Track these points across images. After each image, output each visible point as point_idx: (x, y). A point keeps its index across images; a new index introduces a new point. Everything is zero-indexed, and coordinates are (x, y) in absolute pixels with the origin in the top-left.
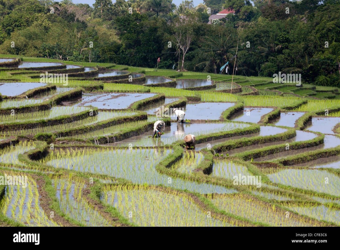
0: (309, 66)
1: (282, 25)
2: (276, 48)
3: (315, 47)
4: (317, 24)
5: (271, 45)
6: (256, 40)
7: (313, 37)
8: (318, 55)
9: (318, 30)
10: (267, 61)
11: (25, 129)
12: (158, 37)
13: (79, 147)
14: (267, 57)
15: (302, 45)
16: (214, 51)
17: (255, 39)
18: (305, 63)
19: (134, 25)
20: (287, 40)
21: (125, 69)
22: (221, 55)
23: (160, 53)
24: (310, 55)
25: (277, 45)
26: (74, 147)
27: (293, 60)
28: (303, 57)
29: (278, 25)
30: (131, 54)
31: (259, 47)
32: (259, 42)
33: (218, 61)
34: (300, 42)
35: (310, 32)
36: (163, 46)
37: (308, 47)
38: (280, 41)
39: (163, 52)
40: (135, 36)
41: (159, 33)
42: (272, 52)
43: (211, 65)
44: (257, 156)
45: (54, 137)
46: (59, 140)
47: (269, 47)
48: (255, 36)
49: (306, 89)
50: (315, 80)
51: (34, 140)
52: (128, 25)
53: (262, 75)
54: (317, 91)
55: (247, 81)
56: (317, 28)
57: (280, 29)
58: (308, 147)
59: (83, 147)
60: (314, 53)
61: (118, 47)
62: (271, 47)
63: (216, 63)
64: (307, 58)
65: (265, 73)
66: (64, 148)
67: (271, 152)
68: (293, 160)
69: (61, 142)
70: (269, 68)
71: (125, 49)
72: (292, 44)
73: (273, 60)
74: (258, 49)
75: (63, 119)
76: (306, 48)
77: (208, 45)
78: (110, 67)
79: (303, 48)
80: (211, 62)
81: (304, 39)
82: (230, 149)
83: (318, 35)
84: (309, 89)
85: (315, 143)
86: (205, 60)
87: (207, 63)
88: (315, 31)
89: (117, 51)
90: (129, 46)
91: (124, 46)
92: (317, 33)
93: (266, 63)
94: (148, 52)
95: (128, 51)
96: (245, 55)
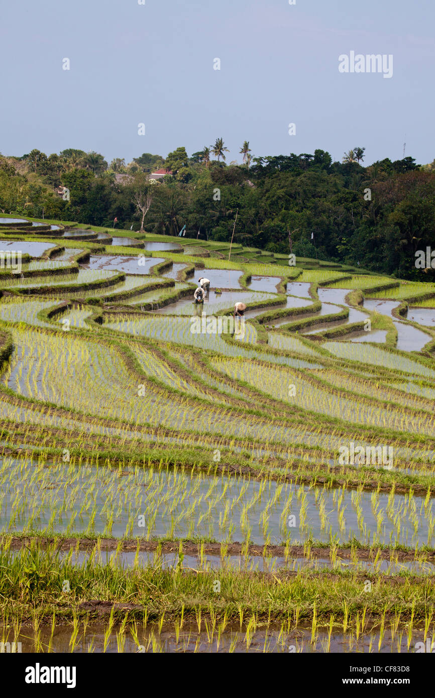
0: (260, 232)
1: (233, 190)
2: (227, 213)
3: (265, 214)
4: (267, 191)
5: (222, 209)
6: (208, 204)
7: (263, 204)
8: (268, 222)
9: (269, 197)
10: (218, 225)
11: (70, 292)
12: (105, 196)
13: (129, 313)
14: (218, 221)
15: (253, 211)
16: (163, 213)
17: (206, 202)
18: (255, 229)
19: (81, 182)
20: (238, 206)
21: (88, 228)
22: (169, 217)
23: (107, 212)
24: (261, 222)
25: (229, 210)
26: (124, 313)
27: (244, 226)
28: (253, 223)
29: (229, 190)
30: (77, 212)
31: (211, 211)
32: (210, 206)
33: (167, 223)
34: (250, 209)
35: (261, 199)
36: (110, 205)
37: (259, 213)
38: (231, 206)
39: (110, 211)
40: (81, 193)
41: (106, 192)
42: (222, 217)
43: (160, 227)
44: (298, 328)
45: (101, 301)
46: (107, 305)
47: (221, 212)
48: (206, 200)
49: (265, 256)
50: (265, 247)
51: (85, 304)
52: (75, 181)
53: (213, 239)
54: (277, 259)
55: (209, 246)
56: (267, 195)
57: (231, 194)
58: (338, 320)
59: (132, 313)
60: (264, 220)
61: (64, 203)
62: (222, 212)
63: (165, 225)
64: (257, 224)
65: (215, 237)
66: (114, 313)
67: (309, 325)
68: (333, 334)
69: (108, 307)
70: (220, 232)
71: (70, 206)
72: (243, 210)
73: (223, 224)
74: (209, 213)
75: (101, 283)
76: (257, 214)
77: (158, 206)
78: (74, 226)
79: (254, 214)
80: (160, 224)
81: (255, 206)
82: (269, 321)
83: (269, 202)
84: (268, 256)
85: (344, 316)
86: (153, 221)
87: (156, 224)
88: (265, 198)
89: (62, 208)
90: (74, 203)
91: (69, 203)
92: (267, 200)
93: (217, 228)
94: (94, 210)
95: (74, 208)
96: (196, 218)
